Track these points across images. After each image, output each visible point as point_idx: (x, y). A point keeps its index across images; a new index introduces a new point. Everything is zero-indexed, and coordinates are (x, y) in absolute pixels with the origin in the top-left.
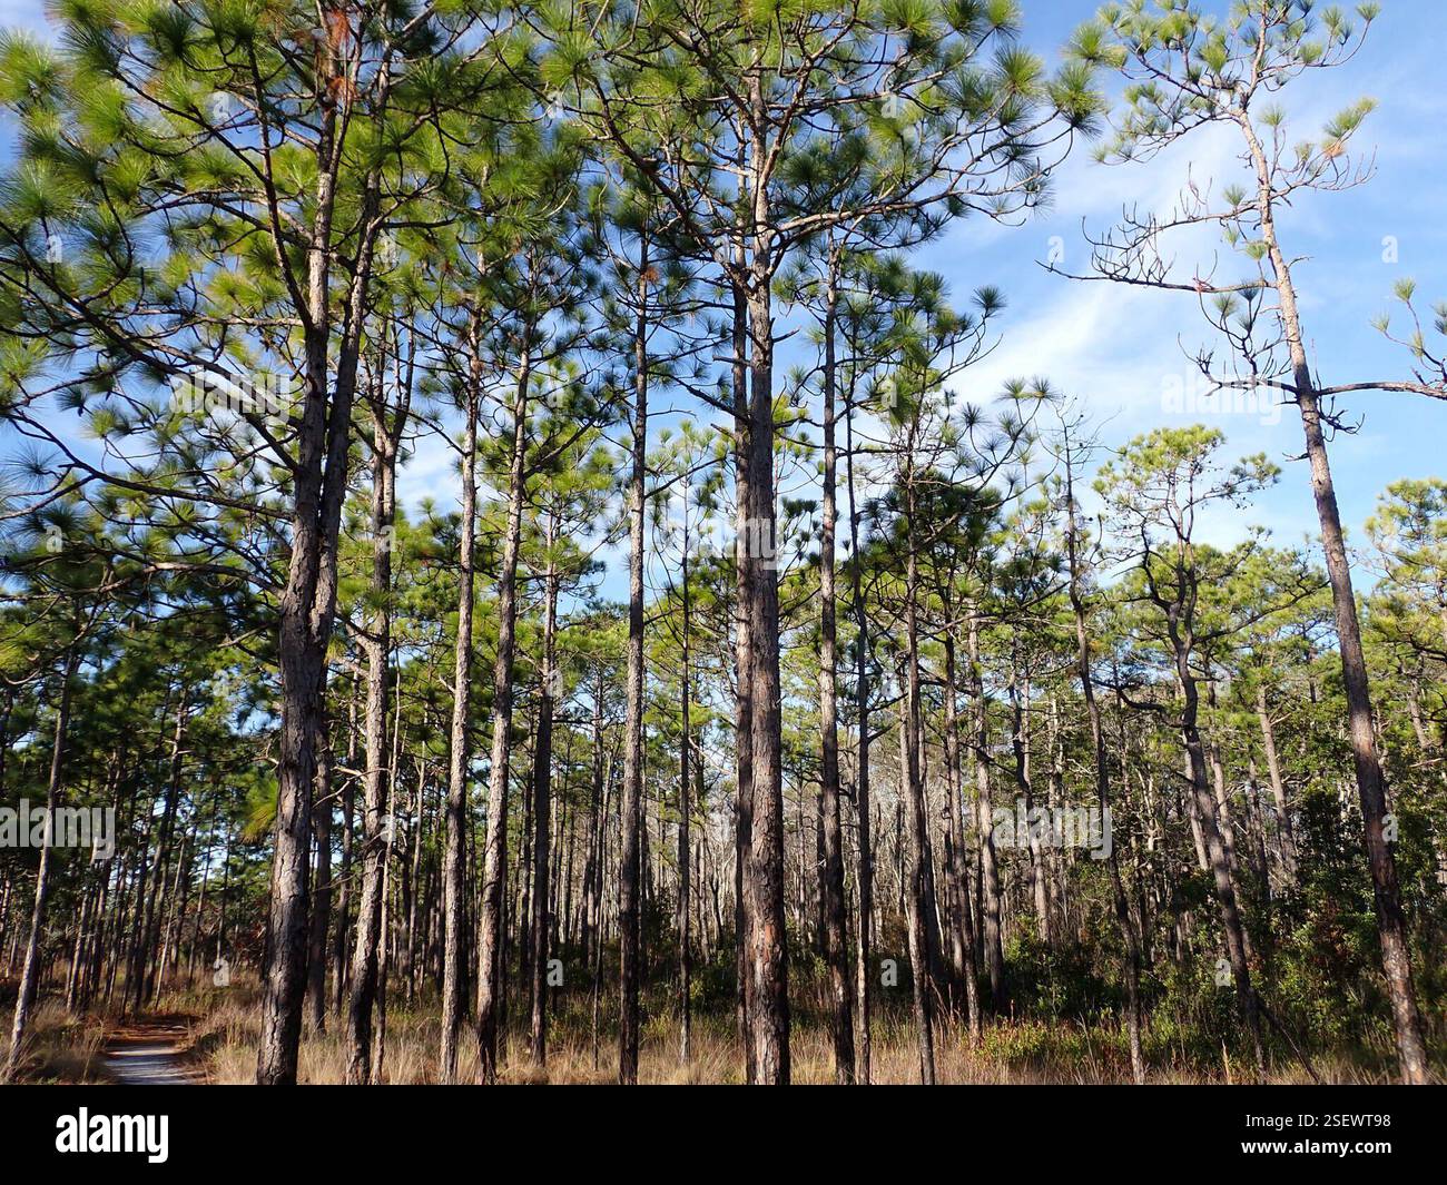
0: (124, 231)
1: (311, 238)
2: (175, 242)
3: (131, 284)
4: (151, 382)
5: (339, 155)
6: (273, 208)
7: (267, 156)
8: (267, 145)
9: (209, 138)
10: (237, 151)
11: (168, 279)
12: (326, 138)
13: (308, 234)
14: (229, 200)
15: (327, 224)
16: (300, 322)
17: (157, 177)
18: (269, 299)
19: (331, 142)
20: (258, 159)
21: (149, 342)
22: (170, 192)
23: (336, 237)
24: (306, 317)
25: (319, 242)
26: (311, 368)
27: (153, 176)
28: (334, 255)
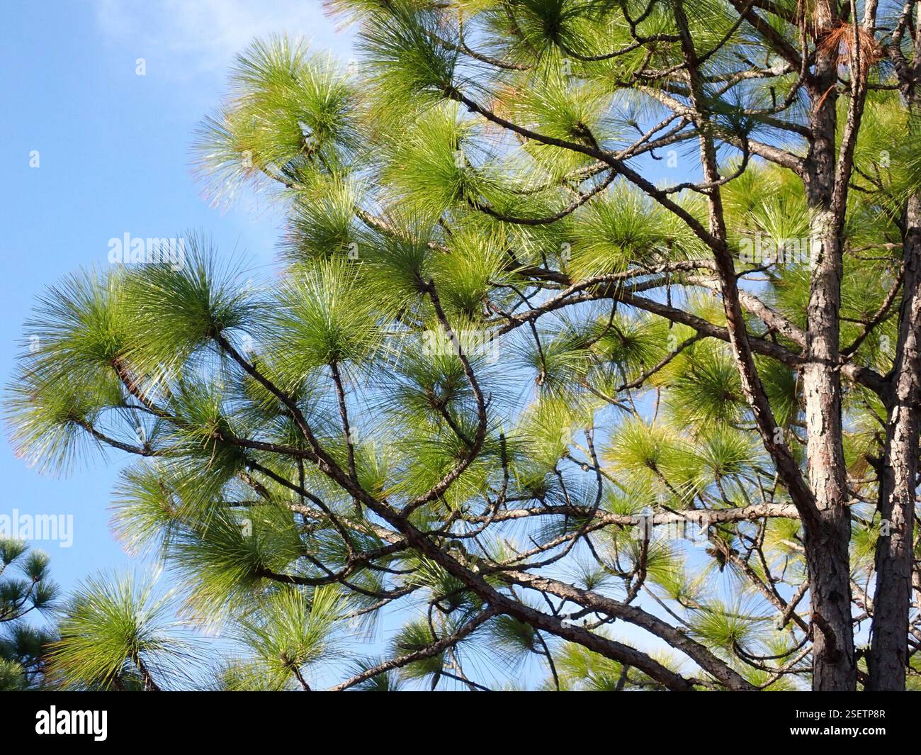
0: (470, 373)
1: (802, 340)
2: (549, 377)
3: (487, 470)
4: (511, 648)
5: (846, 175)
6: (730, 292)
7: (715, 196)
8: (715, 176)
9: (611, 179)
10: (660, 196)
11: (542, 449)
12: (820, 145)
13: (796, 334)
14: (642, 287)
15: (833, 310)
16: (792, 510)
17: (516, 264)
18: (728, 467)
19: (830, 151)
20: (700, 206)
21: (515, 574)
22: (540, 286)
23: (849, 332)
24: (803, 498)
25: (820, 347)
26: (819, 602)
27: (511, 263)
28: (850, 370)
